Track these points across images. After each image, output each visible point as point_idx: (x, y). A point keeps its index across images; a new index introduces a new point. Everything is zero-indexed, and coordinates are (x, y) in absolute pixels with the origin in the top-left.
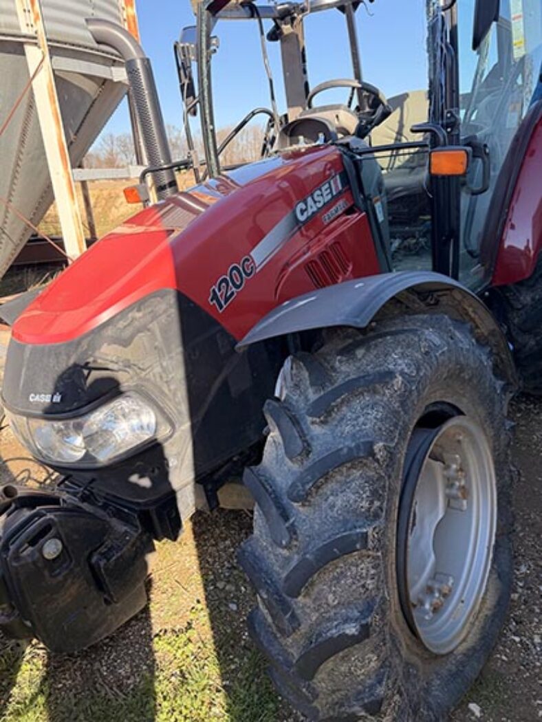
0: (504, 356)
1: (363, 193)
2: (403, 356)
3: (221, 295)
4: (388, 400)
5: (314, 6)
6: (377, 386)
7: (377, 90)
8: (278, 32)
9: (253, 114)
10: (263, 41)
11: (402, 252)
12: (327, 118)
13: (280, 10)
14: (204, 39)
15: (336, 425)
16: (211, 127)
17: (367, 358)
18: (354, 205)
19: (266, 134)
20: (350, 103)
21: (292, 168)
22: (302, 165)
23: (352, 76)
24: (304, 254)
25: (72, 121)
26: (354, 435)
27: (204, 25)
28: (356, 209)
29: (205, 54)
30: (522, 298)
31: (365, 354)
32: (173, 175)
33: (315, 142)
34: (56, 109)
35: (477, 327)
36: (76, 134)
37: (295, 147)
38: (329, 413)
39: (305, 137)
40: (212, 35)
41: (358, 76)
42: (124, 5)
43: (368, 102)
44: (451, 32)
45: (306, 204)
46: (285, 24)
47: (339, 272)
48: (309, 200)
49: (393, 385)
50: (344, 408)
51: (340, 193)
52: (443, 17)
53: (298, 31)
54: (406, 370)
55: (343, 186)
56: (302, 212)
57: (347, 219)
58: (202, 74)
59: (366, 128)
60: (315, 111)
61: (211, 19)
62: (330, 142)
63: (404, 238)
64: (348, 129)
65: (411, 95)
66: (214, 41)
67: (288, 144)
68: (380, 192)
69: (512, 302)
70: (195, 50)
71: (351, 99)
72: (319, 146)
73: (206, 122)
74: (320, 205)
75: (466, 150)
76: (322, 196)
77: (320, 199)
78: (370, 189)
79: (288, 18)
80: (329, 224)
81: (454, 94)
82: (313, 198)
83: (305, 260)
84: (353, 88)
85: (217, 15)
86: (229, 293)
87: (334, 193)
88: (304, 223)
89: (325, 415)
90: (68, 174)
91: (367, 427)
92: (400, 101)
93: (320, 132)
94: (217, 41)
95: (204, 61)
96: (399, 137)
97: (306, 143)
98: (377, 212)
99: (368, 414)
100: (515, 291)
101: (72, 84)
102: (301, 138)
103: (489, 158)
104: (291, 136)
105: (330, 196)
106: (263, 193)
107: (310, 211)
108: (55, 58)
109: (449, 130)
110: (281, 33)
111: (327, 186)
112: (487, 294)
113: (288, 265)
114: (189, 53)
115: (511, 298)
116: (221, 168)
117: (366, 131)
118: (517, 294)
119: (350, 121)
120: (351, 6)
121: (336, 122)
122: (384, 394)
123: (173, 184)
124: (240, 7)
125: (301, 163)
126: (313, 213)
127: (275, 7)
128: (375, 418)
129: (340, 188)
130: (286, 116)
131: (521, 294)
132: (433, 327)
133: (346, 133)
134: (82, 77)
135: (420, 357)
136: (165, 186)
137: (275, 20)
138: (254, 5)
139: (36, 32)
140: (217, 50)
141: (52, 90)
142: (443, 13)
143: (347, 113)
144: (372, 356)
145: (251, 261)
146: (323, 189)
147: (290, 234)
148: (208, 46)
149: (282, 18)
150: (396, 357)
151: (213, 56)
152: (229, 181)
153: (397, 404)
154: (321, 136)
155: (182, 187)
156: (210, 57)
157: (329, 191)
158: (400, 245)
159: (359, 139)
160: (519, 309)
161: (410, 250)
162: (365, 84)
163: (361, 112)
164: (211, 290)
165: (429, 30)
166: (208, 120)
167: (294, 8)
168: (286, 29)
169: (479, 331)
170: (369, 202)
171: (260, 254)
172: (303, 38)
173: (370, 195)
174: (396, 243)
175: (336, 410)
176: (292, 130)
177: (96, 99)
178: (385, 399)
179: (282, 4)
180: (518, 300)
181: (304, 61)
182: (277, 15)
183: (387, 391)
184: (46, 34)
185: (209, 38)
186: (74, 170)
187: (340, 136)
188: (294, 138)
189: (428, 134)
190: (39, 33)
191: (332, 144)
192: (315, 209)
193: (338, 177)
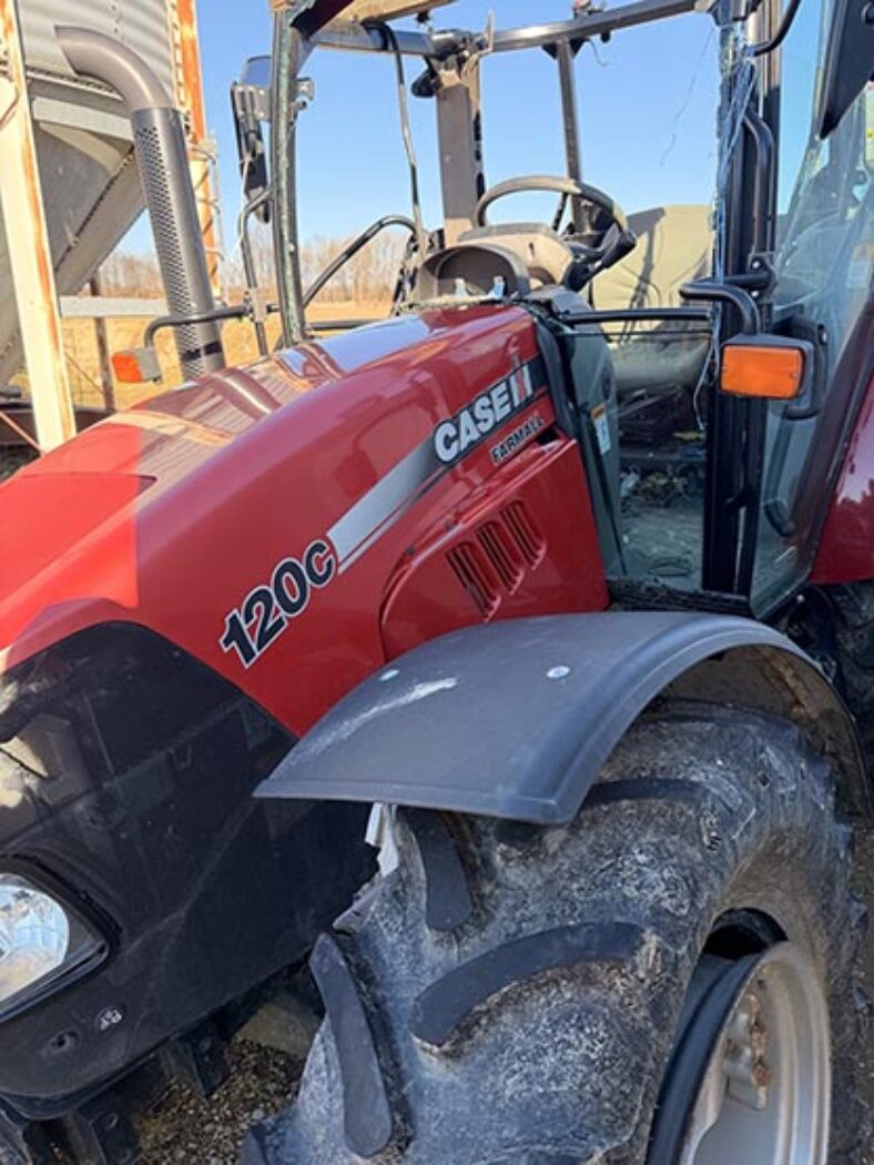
0: (847, 761)
1: (574, 401)
2: (660, 856)
3: (252, 630)
4: (621, 1004)
5: (498, 41)
6: (594, 966)
7: (611, 201)
8: (433, 81)
9: (381, 225)
10: (401, 95)
11: (641, 499)
12: (511, 248)
13: (438, 42)
14: (284, 81)
15: (483, 1067)
16: (292, 248)
17: (570, 852)
18: (555, 423)
19: (403, 263)
20: (558, 221)
21: (442, 345)
22: (463, 340)
23: (565, 173)
24: (448, 528)
25: (71, 212)
26: (525, 1110)
27: (285, 55)
28: (558, 432)
29: (284, 108)
30: (864, 608)
31: (567, 841)
32: (215, 332)
33: (487, 292)
34: (34, 190)
35: (798, 703)
36: (77, 235)
37: (446, 299)
38: (466, 1032)
39: (466, 280)
40: (300, 76)
41: (574, 173)
42: (176, 21)
43: (590, 218)
44: (766, 100)
45: (457, 427)
46: (446, 68)
47: (518, 561)
48: (465, 417)
49: (635, 968)
50: (507, 1018)
51: (528, 402)
52: (752, 68)
53: (468, 82)
54: (666, 904)
55: (534, 388)
56: (448, 442)
57: (543, 453)
58: (277, 148)
59: (586, 270)
60: (488, 234)
61: (301, 45)
62: (514, 295)
63: (645, 473)
64: (551, 271)
65: (668, 212)
66: (304, 87)
67: (435, 293)
68: (606, 397)
69: (847, 614)
70: (267, 102)
71: (560, 213)
72: (493, 302)
73: (281, 236)
74: (485, 427)
75: (801, 350)
76: (492, 408)
77: (488, 414)
78: (587, 390)
79: (452, 59)
80: (504, 464)
81: (769, 224)
82: (472, 414)
83: (450, 542)
84: (565, 195)
85: (312, 39)
86: (270, 624)
87: (517, 403)
88: (450, 464)
89: (457, 1035)
90: (51, 304)
91: (564, 1087)
92: (648, 220)
93: (498, 275)
94: (311, 87)
95: (283, 123)
96: (643, 286)
97: (470, 294)
98: (599, 434)
99: (569, 1045)
100: (851, 592)
101: (71, 147)
102: (460, 282)
103: (826, 351)
104: (440, 277)
105: (507, 409)
106: (381, 393)
107: (465, 440)
108: (38, 100)
109: (755, 294)
110: (439, 84)
111: (503, 387)
112: (801, 598)
113: (411, 553)
114: (253, 108)
115: (843, 605)
116: (308, 326)
117: (584, 277)
118: (857, 599)
119: (557, 257)
120: (568, 46)
121: (529, 258)
122: (612, 987)
123: (214, 348)
124: (361, 28)
125: (461, 335)
126: (471, 443)
127: (429, 37)
128: (587, 1060)
129: (530, 392)
130: (441, 232)
131: (862, 600)
132: (723, 756)
133: (548, 279)
134: (93, 139)
135: (699, 857)
136: (197, 351)
137: (427, 60)
138: (387, 28)
139: (6, 53)
140: (309, 103)
141: (30, 156)
142: (753, 61)
143: (550, 241)
144: (584, 850)
145: (328, 548)
146: (494, 394)
147: (421, 488)
148: (293, 94)
149: (442, 57)
150: (642, 858)
151: (300, 113)
152: (321, 358)
153: (643, 1013)
154: (499, 282)
155: (231, 360)
156: (296, 116)
157: (506, 397)
158: (637, 485)
159: (572, 293)
160: (859, 628)
161: (656, 496)
162: (589, 188)
163: (577, 234)
164: (227, 619)
165: (722, 93)
166: (286, 233)
167: (464, 41)
168: (448, 77)
169: (802, 711)
170: (584, 418)
171: (351, 534)
172: (478, 97)
173: (586, 404)
174: (630, 481)
175: (484, 1021)
176: (446, 264)
177: (116, 178)
178: (613, 998)
179: (444, 32)
180: (857, 610)
181: (478, 137)
182: (432, 50)
183: (618, 981)
184: (24, 58)
185: (294, 81)
186: (63, 299)
187: (535, 283)
188: (446, 282)
189: (719, 305)
190: (11, 53)
191: (519, 301)
192: (475, 436)
193: (525, 369)
